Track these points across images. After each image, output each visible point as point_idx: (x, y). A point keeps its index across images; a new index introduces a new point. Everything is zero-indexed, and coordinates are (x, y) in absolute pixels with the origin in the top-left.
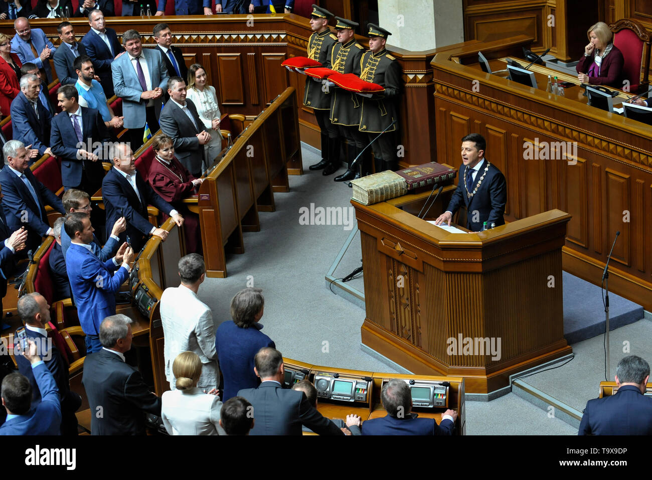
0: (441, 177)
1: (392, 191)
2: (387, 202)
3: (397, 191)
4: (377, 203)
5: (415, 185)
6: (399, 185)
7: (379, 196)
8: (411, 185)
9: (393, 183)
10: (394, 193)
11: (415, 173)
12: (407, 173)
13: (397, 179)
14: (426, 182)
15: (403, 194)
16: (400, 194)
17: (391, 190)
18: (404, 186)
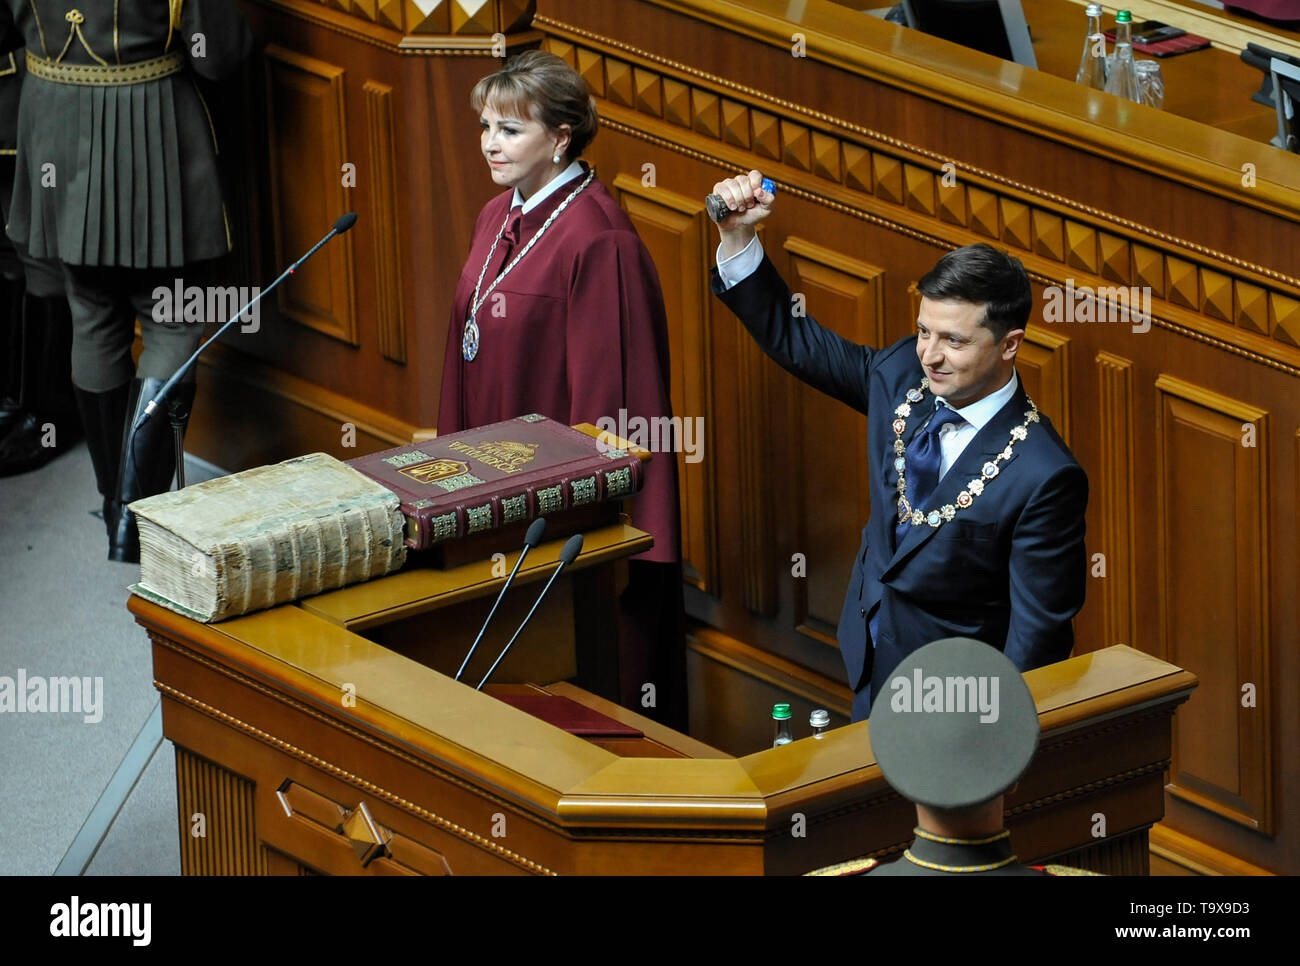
0: (571, 490)
1: (331, 556)
2: (308, 604)
3: (354, 551)
4: (257, 611)
5: (444, 524)
6: (365, 527)
7: (272, 577)
8: (427, 528)
9: (337, 516)
10: (344, 562)
11: (444, 469)
12: (407, 469)
13: (356, 495)
14: (498, 510)
15: (388, 569)
16: (372, 568)
17: (326, 547)
18: (392, 528)
